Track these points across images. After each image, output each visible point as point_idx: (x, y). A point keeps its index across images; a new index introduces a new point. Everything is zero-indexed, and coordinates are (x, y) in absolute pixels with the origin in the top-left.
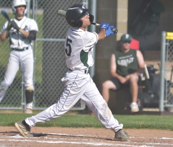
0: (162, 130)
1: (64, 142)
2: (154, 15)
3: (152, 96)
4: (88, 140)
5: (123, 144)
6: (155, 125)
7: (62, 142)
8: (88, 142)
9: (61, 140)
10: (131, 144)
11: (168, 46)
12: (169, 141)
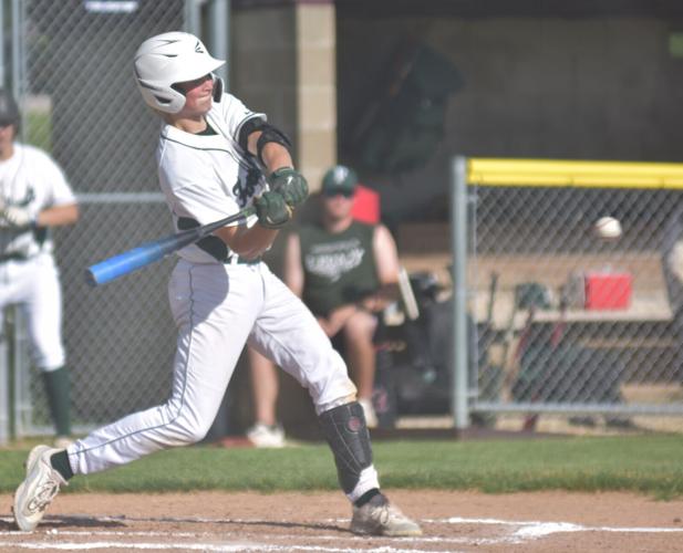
0: (452, 492)
1: (113, 544)
2: (427, 104)
3: (429, 376)
4: (197, 536)
5: (313, 544)
6: (427, 477)
7: (107, 545)
8: (197, 542)
9: (103, 539)
10: (343, 543)
11: (475, 208)
12: (472, 531)
